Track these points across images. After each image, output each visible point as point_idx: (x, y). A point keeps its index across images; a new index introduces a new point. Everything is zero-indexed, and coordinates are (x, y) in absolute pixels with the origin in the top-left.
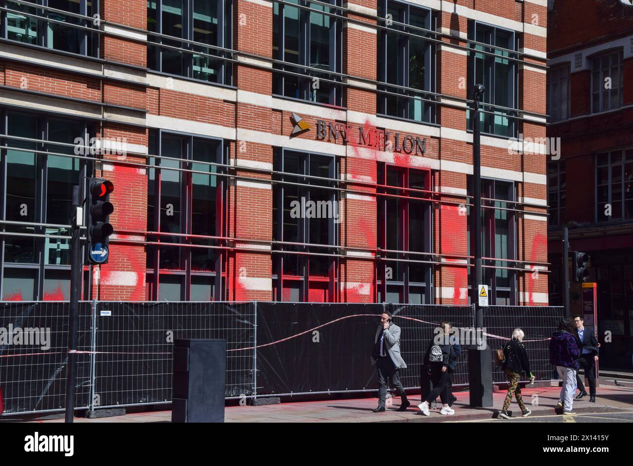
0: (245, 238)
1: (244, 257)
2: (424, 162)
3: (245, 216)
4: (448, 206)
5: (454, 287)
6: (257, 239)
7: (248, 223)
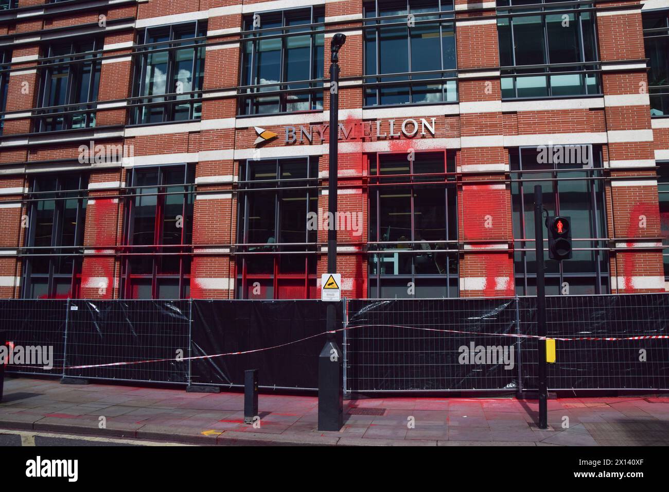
0: (203, 244)
1: (201, 260)
2: (434, 143)
3: (204, 225)
4: (474, 186)
5: (485, 276)
6: (215, 243)
7: (206, 231)
